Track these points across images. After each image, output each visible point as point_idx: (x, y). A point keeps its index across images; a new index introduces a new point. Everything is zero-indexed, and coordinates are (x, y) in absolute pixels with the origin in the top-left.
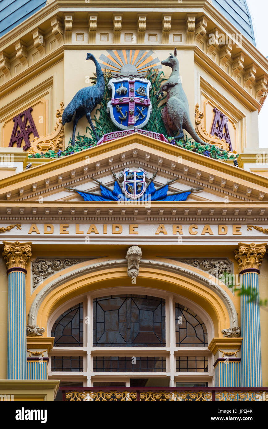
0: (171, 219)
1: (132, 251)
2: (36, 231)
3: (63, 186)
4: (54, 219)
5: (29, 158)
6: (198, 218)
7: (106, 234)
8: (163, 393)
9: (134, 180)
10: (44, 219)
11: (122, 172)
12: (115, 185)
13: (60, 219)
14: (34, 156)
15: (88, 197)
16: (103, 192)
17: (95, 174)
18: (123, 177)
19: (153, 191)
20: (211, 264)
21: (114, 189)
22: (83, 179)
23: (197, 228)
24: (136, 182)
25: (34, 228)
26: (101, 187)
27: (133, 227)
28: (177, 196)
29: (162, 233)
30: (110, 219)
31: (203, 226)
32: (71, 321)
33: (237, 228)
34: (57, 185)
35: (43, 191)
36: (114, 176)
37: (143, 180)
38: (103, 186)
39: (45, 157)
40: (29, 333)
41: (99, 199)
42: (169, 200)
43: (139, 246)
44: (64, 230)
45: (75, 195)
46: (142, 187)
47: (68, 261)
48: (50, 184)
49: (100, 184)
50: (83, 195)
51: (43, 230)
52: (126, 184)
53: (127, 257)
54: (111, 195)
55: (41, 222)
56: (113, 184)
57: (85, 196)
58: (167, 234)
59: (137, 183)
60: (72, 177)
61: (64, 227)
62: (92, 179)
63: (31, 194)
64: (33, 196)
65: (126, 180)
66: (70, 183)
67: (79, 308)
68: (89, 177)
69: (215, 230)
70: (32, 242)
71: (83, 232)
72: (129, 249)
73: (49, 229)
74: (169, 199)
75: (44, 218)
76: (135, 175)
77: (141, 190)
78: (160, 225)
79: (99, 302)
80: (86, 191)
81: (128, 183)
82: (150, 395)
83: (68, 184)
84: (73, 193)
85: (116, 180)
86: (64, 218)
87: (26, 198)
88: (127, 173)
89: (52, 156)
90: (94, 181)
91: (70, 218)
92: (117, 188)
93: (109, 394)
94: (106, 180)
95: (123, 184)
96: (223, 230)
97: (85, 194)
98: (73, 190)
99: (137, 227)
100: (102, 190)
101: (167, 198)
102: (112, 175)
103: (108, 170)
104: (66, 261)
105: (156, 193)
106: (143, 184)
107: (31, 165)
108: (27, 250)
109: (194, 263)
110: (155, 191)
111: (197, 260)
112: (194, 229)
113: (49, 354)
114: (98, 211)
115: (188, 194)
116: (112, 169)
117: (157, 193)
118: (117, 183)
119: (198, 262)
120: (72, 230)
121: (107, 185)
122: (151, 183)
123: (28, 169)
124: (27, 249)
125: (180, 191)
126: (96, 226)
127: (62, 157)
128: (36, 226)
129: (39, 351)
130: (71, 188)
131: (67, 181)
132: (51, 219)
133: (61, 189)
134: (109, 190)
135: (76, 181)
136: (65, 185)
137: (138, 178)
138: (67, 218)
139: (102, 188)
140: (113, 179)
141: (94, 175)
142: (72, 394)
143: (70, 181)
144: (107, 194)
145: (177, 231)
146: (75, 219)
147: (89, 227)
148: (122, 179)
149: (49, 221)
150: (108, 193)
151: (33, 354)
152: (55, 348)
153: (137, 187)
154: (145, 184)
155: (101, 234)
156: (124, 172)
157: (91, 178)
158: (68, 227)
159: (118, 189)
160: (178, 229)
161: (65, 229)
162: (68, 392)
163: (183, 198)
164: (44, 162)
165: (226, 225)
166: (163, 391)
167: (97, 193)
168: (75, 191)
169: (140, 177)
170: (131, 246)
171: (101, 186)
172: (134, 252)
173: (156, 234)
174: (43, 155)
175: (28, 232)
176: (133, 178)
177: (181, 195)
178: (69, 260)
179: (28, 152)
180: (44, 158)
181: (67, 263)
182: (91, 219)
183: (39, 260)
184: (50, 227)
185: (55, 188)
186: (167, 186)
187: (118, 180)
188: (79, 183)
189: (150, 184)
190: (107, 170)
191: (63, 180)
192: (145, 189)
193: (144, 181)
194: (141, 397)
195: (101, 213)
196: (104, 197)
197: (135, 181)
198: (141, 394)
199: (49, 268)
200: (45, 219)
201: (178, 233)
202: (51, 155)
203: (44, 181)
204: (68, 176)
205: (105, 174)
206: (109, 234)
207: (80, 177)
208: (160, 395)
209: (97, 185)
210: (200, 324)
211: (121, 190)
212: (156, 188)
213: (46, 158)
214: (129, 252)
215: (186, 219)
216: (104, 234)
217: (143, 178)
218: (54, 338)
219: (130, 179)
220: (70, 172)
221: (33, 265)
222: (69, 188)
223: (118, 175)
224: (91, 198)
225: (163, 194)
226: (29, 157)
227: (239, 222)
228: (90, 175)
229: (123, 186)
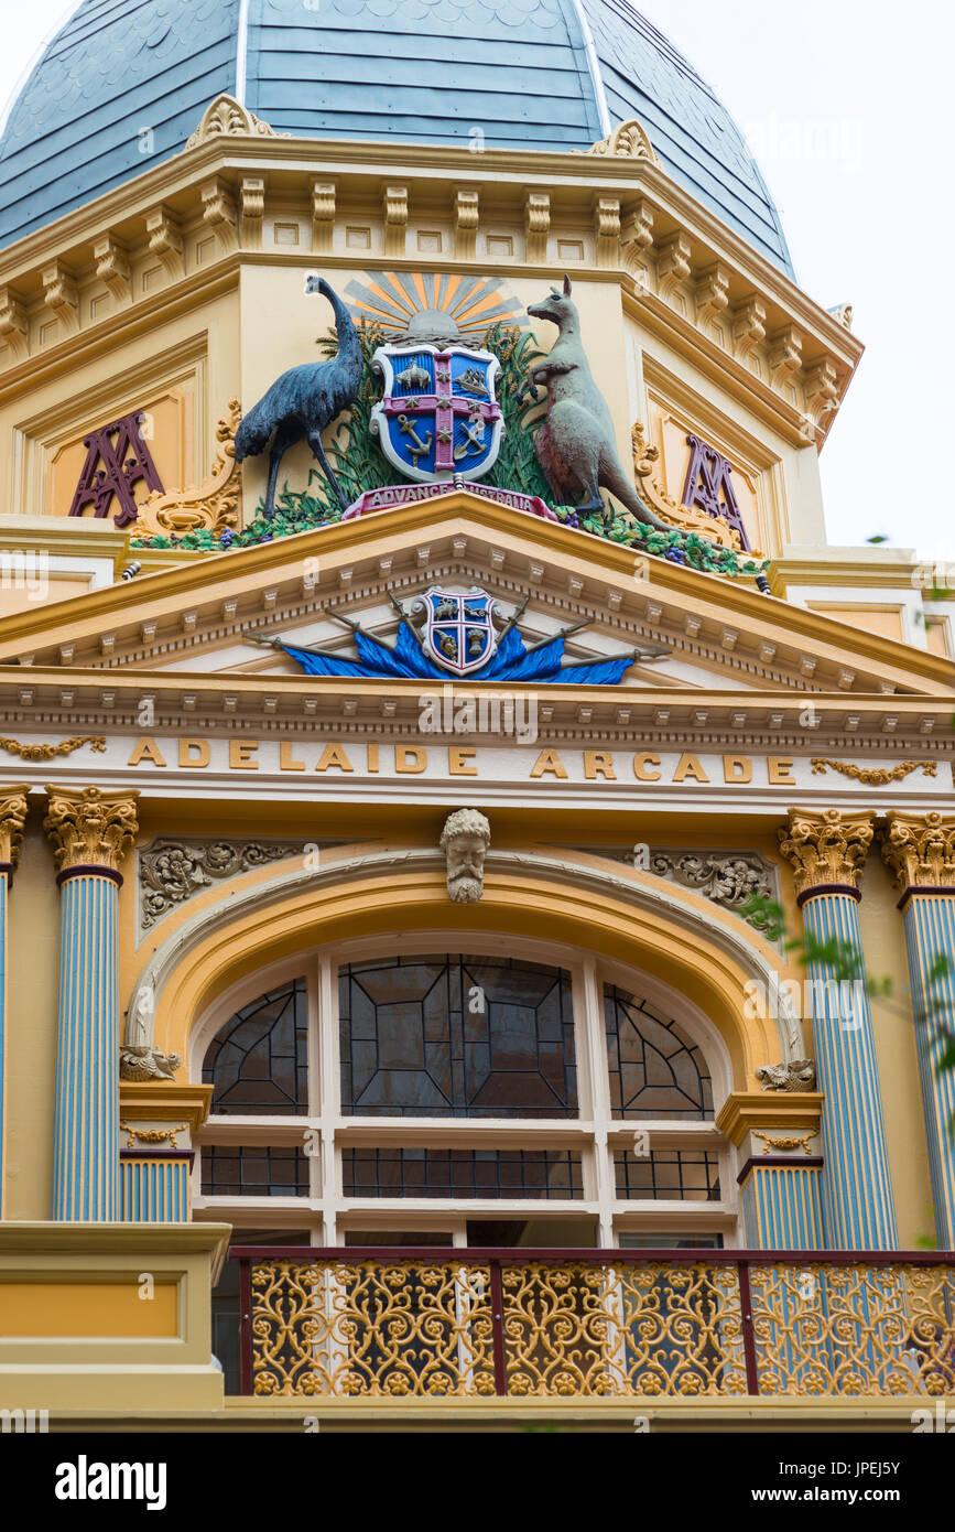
0: (579, 735)
1: (460, 825)
2: (152, 759)
3: (238, 629)
4: (212, 724)
5: (131, 548)
6: (660, 735)
7: (377, 772)
8: (577, 1268)
9: (459, 621)
10: (179, 725)
11: (422, 596)
12: (400, 634)
13: (230, 725)
14: (147, 544)
15: (318, 663)
16: (362, 652)
17: (338, 599)
18: (424, 612)
19: (518, 652)
20: (709, 869)
21: (399, 644)
22: (302, 612)
23: (657, 764)
24: (464, 626)
25: (146, 748)
26: (356, 636)
27: (461, 755)
28: (593, 670)
29: (551, 775)
30: (387, 730)
31: (678, 756)
32: (269, 1034)
33: (780, 765)
34: (220, 627)
35: (176, 644)
36: (398, 608)
37: (484, 622)
38: (364, 635)
39: (183, 548)
40: (126, 1071)
41: (353, 670)
42: (568, 681)
43: (482, 810)
44: (242, 758)
45: (278, 656)
46: (483, 642)
47: (256, 848)
48: (198, 625)
49: (355, 629)
50: (301, 658)
51: (174, 754)
52: (434, 632)
53: (443, 841)
54: (390, 661)
55: (169, 731)
56: (394, 630)
57: (307, 662)
58: (566, 777)
59: (467, 630)
60: (266, 607)
61: (242, 749)
62: (329, 614)
63: (139, 650)
64: (144, 657)
65: (435, 620)
66: (262, 623)
67: (293, 994)
68: (318, 607)
69: (713, 771)
70: (140, 790)
71: (303, 763)
72: (450, 818)
73: (194, 754)
74: (569, 676)
75: (179, 720)
76: (461, 606)
77: (480, 649)
78: (545, 751)
79: (356, 977)
80: (313, 648)
81: (441, 629)
82: (536, 1276)
83: (254, 625)
84: (269, 653)
85: (403, 619)
86: (243, 722)
87: (123, 661)
88: (437, 600)
89: (204, 545)
90: (336, 620)
91: (261, 722)
92: (407, 641)
93: (398, 1272)
94: (374, 618)
95: (427, 630)
96: (737, 769)
97: (309, 656)
98: (269, 644)
99: (473, 756)
100: (360, 646)
101: (562, 674)
102: (392, 604)
103: (378, 590)
104: (250, 848)
105: (528, 657)
106: (485, 632)
107: (138, 569)
108: (123, 813)
109: (656, 865)
110: (525, 654)
111: (666, 857)
112: (648, 765)
113: (194, 1138)
114: (349, 706)
115: (624, 665)
116: (390, 587)
117: (531, 660)
118: (407, 627)
119: (666, 860)
120: (267, 759)
121: (377, 633)
122: (511, 631)
123: (130, 580)
124: (124, 810)
125: (602, 657)
126: (345, 747)
127: (235, 550)
128: (154, 744)
129: (161, 1129)
130: (263, 638)
131: (253, 618)
132: (203, 724)
133: (232, 640)
134: (384, 646)
135: (278, 618)
136: (246, 627)
137: (469, 616)
138: (251, 722)
139: (360, 640)
140: (394, 614)
141: (334, 603)
142: (272, 1270)
143: (261, 616)
144: (378, 659)
145: (598, 771)
146: (278, 727)
147: (323, 750)
148: (421, 618)
149: (193, 730)
150: (379, 654)
151: (142, 1139)
152: (215, 1119)
153: (469, 642)
154: (493, 634)
155: (361, 772)
156: (427, 598)
157: (326, 611)
158: (255, 749)
159: (410, 644)
160: (599, 765)
161: (245, 753)
162: (260, 1264)
163: (612, 677)
164: (179, 562)
165: (748, 757)
166: (577, 1262)
167: (346, 653)
168: (277, 647)
169: (478, 612)
170: (457, 809)
171: (357, 634)
172: (466, 829)
173: (532, 776)
174: (176, 542)
175: (127, 759)
176: (455, 616)
177: (604, 666)
178: (259, 847)
179: (130, 530)
180: (179, 550)
181: (252, 857)
182: (327, 727)
183: (164, 844)
184: (198, 747)
185: (213, 636)
186: (561, 640)
187: (409, 620)
188: (289, 624)
189: (508, 633)
190: (374, 591)
191: (239, 613)
192: (494, 646)
193: (488, 625)
194: (507, 1282)
195: (359, 712)
196: (366, 666)
197: (461, 624)
198: (504, 1271)
199: (194, 869)
200: (183, 723)
201: (599, 775)
202: (202, 541)
203: (181, 615)
204: (254, 604)
205: (369, 601)
206: (387, 771)
207: (293, 607)
208: (570, 1274)
209: (345, 633)
210: (685, 1048)
211: (420, 647)
212: (528, 645)
213: (185, 551)
214: (452, 825)
215: (622, 736)
216: (370, 771)
217: (484, 617)
218: (212, 1086)
219: (444, 617)
220: (261, 592)
221: (144, 860)
222: (257, 637)
223: (409, 606)
224: (327, 667)
225: (549, 662)
226: (134, 545)
227: (784, 750)
228: (322, 603)
229: (427, 635)
